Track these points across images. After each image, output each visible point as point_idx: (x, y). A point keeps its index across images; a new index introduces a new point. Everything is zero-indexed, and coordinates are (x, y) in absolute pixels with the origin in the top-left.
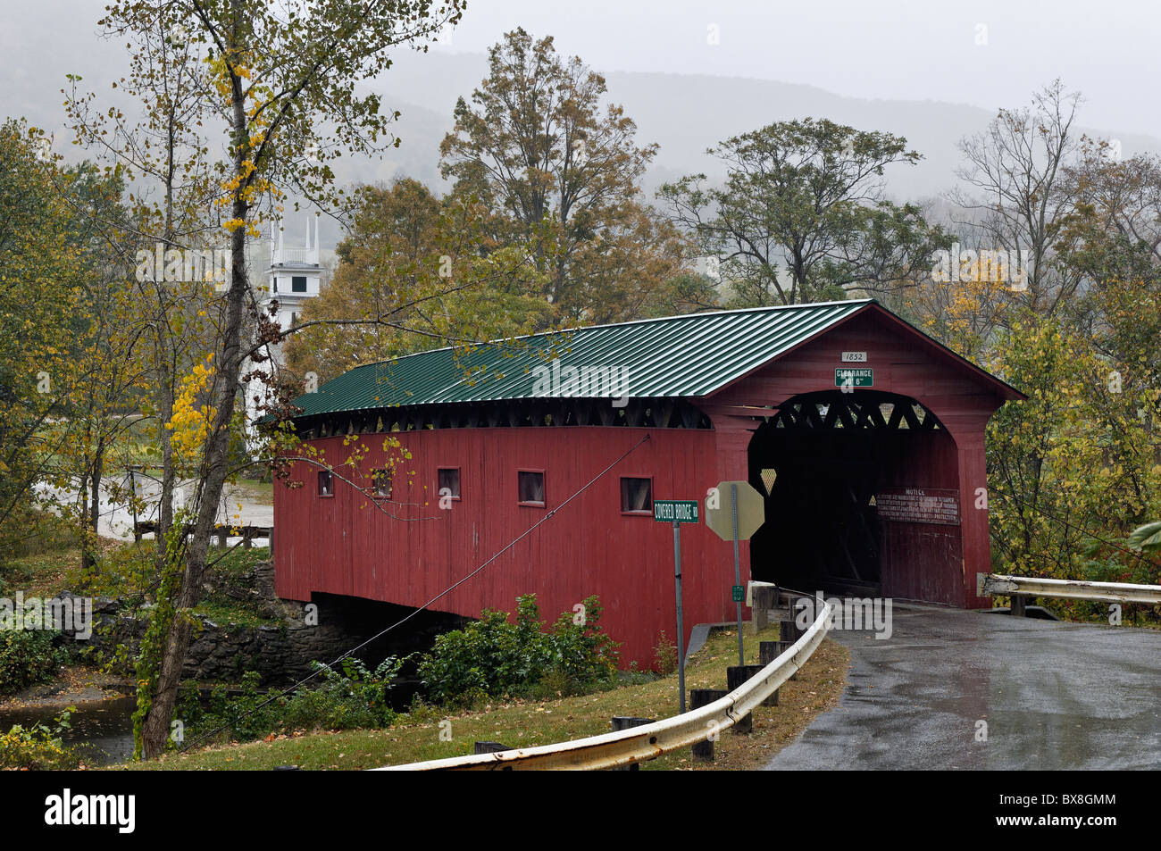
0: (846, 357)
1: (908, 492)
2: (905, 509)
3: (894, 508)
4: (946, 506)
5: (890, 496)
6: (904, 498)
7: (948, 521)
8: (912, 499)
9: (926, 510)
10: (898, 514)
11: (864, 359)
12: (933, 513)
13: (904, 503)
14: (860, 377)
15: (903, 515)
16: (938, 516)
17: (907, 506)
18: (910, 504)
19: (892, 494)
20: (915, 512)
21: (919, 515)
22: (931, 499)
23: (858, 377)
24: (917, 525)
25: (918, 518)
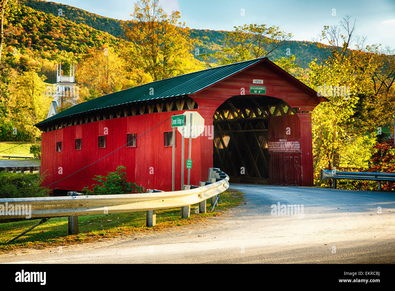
0: (254, 81)
1: (280, 140)
2: (279, 147)
3: (275, 147)
4: (295, 145)
5: (273, 142)
6: (279, 143)
7: (296, 151)
8: (282, 143)
9: (287, 147)
10: (276, 150)
11: (262, 83)
12: (290, 148)
13: (279, 145)
14: (260, 90)
15: (278, 150)
16: (291, 149)
17: (280, 146)
18: (281, 145)
19: (274, 142)
20: (283, 148)
21: (284, 149)
22: (289, 143)
23: (259, 90)
24: (284, 154)
25: (284, 151)
